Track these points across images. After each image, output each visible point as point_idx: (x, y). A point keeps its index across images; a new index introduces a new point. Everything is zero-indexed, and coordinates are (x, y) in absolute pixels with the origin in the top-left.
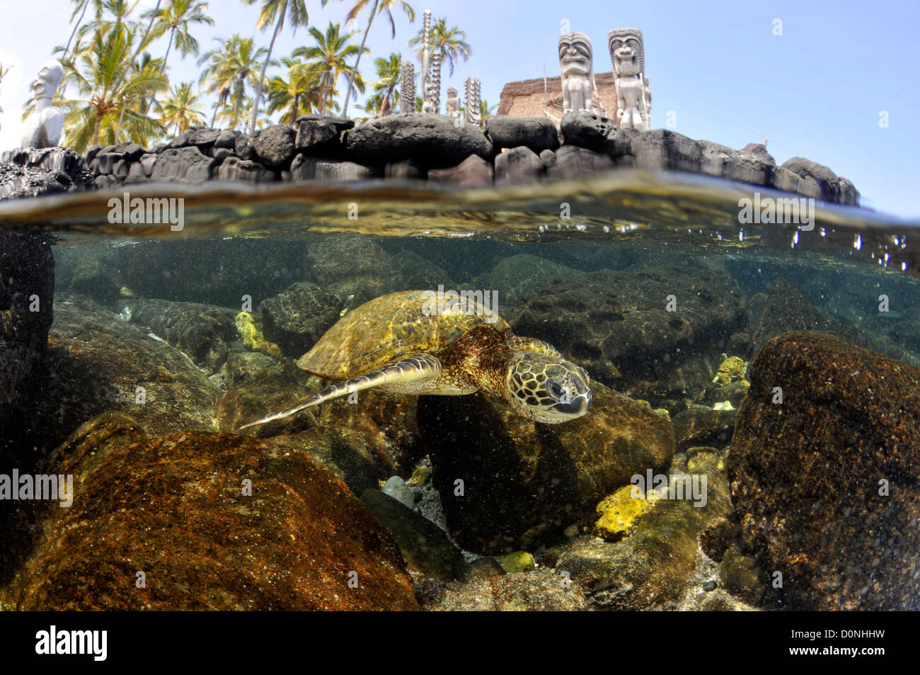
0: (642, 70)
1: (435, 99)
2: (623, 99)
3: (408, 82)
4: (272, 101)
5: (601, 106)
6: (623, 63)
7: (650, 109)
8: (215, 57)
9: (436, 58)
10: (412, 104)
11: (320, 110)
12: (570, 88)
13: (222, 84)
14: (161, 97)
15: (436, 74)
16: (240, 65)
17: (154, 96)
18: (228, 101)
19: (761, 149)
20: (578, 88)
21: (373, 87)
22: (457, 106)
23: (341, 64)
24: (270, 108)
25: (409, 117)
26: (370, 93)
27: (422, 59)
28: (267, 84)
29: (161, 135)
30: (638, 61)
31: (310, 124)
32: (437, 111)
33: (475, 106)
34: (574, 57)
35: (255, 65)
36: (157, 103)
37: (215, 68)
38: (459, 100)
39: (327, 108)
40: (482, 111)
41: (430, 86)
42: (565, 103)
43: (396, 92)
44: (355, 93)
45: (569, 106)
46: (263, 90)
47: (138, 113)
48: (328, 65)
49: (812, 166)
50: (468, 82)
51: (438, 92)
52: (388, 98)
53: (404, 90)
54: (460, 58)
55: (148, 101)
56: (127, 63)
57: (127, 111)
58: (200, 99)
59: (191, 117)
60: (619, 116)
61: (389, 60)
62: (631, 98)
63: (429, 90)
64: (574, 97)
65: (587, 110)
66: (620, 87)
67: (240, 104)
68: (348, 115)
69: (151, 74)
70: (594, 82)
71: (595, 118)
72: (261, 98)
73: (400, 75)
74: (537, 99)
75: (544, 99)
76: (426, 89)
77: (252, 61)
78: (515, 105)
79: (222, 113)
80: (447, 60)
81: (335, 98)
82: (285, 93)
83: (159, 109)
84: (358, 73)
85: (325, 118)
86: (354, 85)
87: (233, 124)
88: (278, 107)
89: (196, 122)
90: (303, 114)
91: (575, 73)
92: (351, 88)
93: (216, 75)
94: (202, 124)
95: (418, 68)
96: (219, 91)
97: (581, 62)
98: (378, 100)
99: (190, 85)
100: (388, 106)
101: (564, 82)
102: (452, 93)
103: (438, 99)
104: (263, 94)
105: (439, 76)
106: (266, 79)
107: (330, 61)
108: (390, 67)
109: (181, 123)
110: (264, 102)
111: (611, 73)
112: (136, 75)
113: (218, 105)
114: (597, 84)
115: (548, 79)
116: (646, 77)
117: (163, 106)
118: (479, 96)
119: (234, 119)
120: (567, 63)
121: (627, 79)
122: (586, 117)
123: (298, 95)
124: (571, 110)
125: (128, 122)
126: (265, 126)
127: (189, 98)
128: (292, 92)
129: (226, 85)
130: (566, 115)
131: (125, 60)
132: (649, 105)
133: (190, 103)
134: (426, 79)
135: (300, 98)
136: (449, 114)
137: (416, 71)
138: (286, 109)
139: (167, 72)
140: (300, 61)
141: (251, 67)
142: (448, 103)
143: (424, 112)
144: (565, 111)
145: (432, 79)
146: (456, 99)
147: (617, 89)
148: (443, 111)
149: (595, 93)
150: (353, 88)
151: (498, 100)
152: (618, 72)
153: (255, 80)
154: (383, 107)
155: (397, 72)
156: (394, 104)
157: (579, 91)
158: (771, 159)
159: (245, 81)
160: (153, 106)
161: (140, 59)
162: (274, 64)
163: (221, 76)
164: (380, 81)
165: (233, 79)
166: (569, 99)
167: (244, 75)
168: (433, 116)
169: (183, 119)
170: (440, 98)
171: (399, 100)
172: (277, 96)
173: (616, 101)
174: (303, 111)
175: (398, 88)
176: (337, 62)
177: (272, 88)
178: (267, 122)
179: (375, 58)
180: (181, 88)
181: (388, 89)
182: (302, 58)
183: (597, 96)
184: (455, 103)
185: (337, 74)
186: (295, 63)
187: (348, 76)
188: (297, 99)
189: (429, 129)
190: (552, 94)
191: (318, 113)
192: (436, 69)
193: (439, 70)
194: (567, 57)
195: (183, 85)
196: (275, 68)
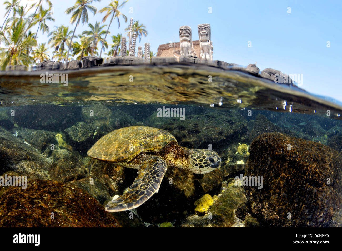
0: (210, 39)
1: (133, 51)
2: (203, 49)
3: (124, 44)
4: (74, 51)
5: (195, 53)
6: (203, 36)
7: (212, 53)
8: (54, 34)
9: (134, 35)
10: (125, 53)
11: (92, 55)
12: (183, 46)
13: (56, 44)
14: (34, 48)
15: (134, 42)
16: (63, 37)
17: (32, 48)
18: (58, 51)
19: (254, 66)
20: (186, 46)
21: (111, 47)
22: (141, 54)
23: (100, 38)
24: (73, 54)
25: (123, 57)
26: (110, 49)
27: (129, 35)
28: (73, 44)
29: (34, 63)
30: (208, 35)
31: (87, 60)
32: (134, 55)
33: (148, 54)
34: (185, 35)
35: (69, 37)
36: (33, 51)
37: (54, 38)
38: (142, 51)
39: (94, 54)
40: (151, 55)
41: (132, 46)
42: (181, 52)
43: (119, 48)
44: (104, 49)
45: (183, 53)
46: (71, 47)
47: (26, 54)
48: (95, 38)
49: (274, 71)
50: (146, 45)
51: (135, 48)
52: (116, 50)
53: (122, 48)
54: (143, 36)
55: (29, 50)
56: (22, 35)
57: (22, 53)
58: (48, 49)
59: (45, 56)
60: (201, 56)
61: (117, 36)
62: (205, 49)
63: (131, 47)
64: (185, 49)
65: (189, 54)
66: (201, 45)
67: (62, 52)
68: (101, 56)
69: (31, 39)
70: (192, 44)
71: (192, 57)
72: (70, 50)
73: (121, 42)
74: (171, 51)
75: (174, 50)
76: (130, 48)
77: (68, 36)
78: (163, 53)
79: (56, 55)
80: (139, 36)
81: (97, 51)
82: (79, 48)
83: (33, 53)
84: (105, 41)
85: (92, 58)
86: (104, 45)
87: (60, 60)
88: (76, 53)
89: (46, 58)
90: (85, 56)
91: (185, 40)
92: (103, 47)
93: (54, 41)
94: (48, 60)
95: (127, 40)
96: (55, 46)
97: (187, 36)
98: (113, 51)
99: (45, 44)
100: (116, 54)
101: (181, 44)
102: (140, 49)
103: (135, 51)
104: (71, 48)
105: (135, 42)
106: (72, 43)
107: (96, 36)
108: (118, 39)
109: (41, 59)
110: (71, 52)
111: (199, 41)
112: (26, 39)
113: (55, 52)
114: (193, 45)
115: (175, 43)
116: (211, 41)
117: (35, 52)
118: (150, 50)
119: (60, 58)
120: (182, 37)
121: (204, 42)
122: (188, 57)
123: (84, 49)
124: (183, 54)
125: (22, 57)
126: (71, 60)
127: (44, 49)
128: (82, 48)
129: (58, 45)
130: (181, 56)
131: (22, 33)
132: (212, 52)
133: (44, 51)
134: (130, 43)
135: (84, 50)
136: (138, 56)
137: (127, 41)
138: (79, 54)
139: (37, 39)
140: (85, 36)
141: (67, 38)
142: (138, 52)
143: (129, 56)
144: (181, 55)
145: (133, 43)
146: (141, 51)
147: (201, 46)
148: (136, 55)
149: (193, 48)
150: (104, 47)
151: (157, 51)
152: (201, 40)
153: (69, 43)
154: (114, 54)
155: (120, 41)
156: (118, 53)
157: (186, 47)
158: (258, 69)
159: (65, 43)
160: (31, 52)
161: (27, 33)
162: (75, 37)
163: (56, 41)
164: (114, 44)
165: (61, 42)
166: (183, 50)
167: (64, 41)
168: (132, 57)
169: (42, 57)
170: (136, 50)
171: (120, 51)
172: (76, 49)
173: (200, 51)
174: (85, 55)
175: (120, 47)
176: (98, 37)
177: (74, 46)
178: (72, 59)
179: (112, 35)
180: (41, 45)
181: (116, 47)
182: (86, 35)
183: (193, 49)
184: (141, 52)
185: (98, 41)
186: (83, 37)
187: (102, 42)
188: (83, 50)
189: (131, 62)
190: (177, 49)
191: (91, 56)
192: (134, 39)
193: (135, 40)
194: (182, 35)
195: (42, 44)
196: (76, 38)
